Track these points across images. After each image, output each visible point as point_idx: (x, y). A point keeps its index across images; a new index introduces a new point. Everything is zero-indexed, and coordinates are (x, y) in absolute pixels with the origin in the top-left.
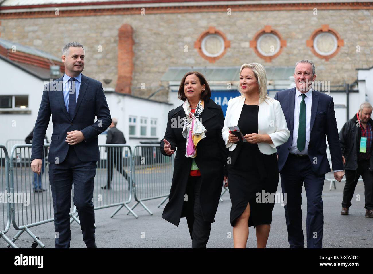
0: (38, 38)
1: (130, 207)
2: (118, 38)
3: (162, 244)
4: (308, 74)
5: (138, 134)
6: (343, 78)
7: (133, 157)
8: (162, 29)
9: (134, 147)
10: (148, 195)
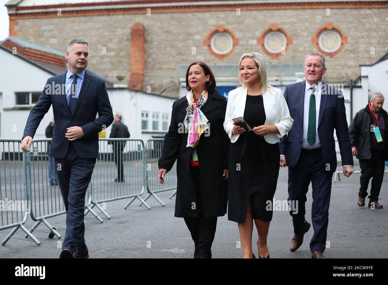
0: (53, 37)
1: (143, 198)
2: (130, 37)
3: (173, 234)
4: (318, 67)
5: (150, 129)
6: (347, 74)
7: (146, 151)
8: (172, 27)
9: (147, 141)
10: (160, 188)
